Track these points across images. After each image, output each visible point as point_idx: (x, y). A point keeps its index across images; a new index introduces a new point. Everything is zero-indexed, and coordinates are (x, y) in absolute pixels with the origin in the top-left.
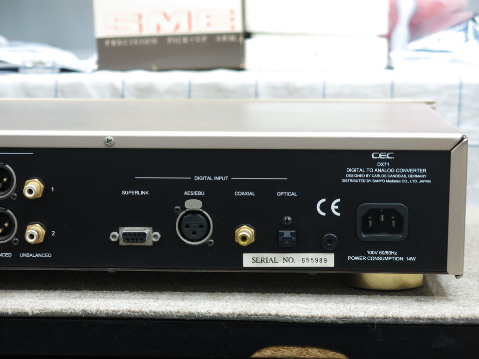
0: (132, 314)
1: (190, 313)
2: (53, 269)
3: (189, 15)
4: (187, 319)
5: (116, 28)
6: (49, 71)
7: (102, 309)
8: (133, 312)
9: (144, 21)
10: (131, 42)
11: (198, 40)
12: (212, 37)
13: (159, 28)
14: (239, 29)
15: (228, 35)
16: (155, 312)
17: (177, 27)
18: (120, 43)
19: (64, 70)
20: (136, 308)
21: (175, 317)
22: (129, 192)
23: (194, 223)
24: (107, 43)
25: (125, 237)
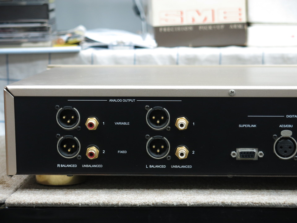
0: (254, 205)
1: (293, 204)
2: (192, 176)
3: (213, 11)
4: (290, 208)
5: (166, 20)
6: (128, 48)
7: (234, 201)
8: (255, 203)
9: (184, 16)
10: (176, 29)
11: (218, 27)
12: (227, 26)
13: (193, 20)
14: (244, 20)
15: (237, 24)
16: (269, 203)
17: (205, 19)
18: (169, 30)
19: (136, 47)
20: (256, 201)
21: (282, 206)
22: (243, 126)
23: (286, 145)
24: (161, 30)
25: (241, 154)
